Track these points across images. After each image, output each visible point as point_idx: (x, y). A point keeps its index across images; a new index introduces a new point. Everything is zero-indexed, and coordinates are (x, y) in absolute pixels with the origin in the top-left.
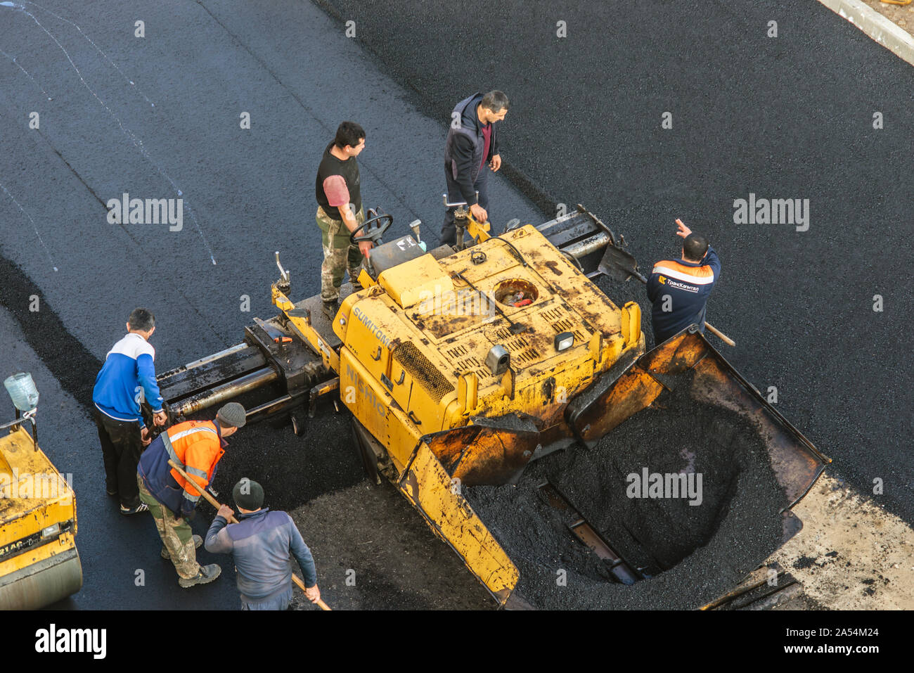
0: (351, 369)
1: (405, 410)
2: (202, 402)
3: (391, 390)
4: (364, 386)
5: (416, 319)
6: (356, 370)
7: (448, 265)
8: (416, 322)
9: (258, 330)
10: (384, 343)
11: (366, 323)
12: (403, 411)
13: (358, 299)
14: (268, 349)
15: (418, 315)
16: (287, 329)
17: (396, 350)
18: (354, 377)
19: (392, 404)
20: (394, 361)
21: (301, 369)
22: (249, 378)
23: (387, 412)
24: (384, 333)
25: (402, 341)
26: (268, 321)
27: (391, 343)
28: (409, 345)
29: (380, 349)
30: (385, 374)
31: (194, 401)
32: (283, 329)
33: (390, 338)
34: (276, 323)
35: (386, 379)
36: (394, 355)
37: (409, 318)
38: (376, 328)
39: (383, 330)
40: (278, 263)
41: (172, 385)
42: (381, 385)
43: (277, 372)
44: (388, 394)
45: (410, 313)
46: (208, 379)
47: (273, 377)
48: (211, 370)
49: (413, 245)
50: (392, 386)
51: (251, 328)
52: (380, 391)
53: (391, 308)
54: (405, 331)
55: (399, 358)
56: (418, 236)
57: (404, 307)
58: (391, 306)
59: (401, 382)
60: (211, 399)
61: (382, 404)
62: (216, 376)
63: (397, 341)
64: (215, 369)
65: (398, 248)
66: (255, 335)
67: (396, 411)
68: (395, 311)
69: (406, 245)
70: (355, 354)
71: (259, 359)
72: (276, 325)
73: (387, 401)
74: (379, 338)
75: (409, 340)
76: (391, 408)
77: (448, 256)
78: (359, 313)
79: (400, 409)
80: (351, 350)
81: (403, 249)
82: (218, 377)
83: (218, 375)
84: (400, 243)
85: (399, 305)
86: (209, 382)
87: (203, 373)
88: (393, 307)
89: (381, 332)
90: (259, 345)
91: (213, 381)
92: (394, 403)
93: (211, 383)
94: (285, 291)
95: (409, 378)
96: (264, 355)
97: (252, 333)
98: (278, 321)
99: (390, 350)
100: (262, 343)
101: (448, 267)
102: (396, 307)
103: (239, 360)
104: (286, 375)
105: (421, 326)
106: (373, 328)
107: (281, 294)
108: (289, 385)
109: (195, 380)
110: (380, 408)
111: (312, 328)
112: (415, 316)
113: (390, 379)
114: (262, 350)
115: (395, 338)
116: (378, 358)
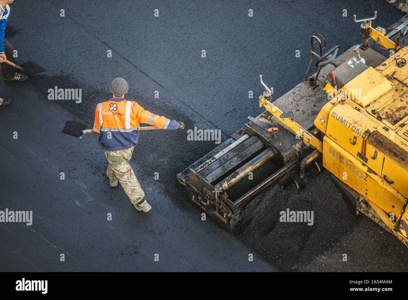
0: (333, 150)
1: (380, 174)
2: (233, 180)
3: (366, 162)
4: (344, 160)
5: (375, 114)
6: (337, 150)
7: (382, 71)
8: (376, 116)
9: (254, 125)
10: (358, 134)
11: (343, 121)
12: (377, 175)
13: (332, 106)
14: (264, 137)
15: (375, 110)
16: (272, 121)
17: (368, 138)
18: (336, 154)
19: (368, 171)
20: (368, 145)
21: (290, 148)
22: (258, 159)
23: (365, 176)
24: (358, 127)
25: (371, 131)
26: (257, 117)
27: (364, 133)
28: (376, 133)
29: (355, 138)
30: (360, 152)
31: (228, 181)
32: (269, 122)
33: (363, 130)
34: (264, 118)
35: (362, 156)
36: (367, 141)
37: (370, 114)
38: (350, 124)
39: (355, 125)
40: (262, 81)
41: (211, 172)
42: (358, 159)
43: (273, 152)
44: (364, 165)
45: (369, 109)
46: (232, 164)
47: (272, 155)
48: (232, 158)
49: (358, 62)
50: (367, 159)
51: (249, 125)
52: (358, 163)
53: (356, 108)
54: (372, 124)
55: (371, 143)
56: (359, 55)
57: (364, 107)
58: (355, 107)
59: (374, 158)
60: (238, 177)
61: (361, 171)
62: (236, 161)
63: (367, 132)
64: (234, 156)
65: (349, 67)
66: (253, 129)
67: (372, 175)
68: (359, 110)
69: (354, 63)
70: (335, 140)
71: (259, 144)
72: (263, 120)
73: (365, 169)
74: (354, 131)
75: (375, 130)
76: (368, 173)
77: (380, 64)
78: (336, 116)
79: (375, 174)
80: (331, 138)
81: (352, 66)
82: (237, 161)
83: (237, 160)
84: (350, 62)
85: (360, 105)
86: (233, 165)
87: (228, 160)
88: (356, 107)
89: (355, 127)
90: (256, 135)
91: (235, 164)
92: (370, 170)
93: (234, 166)
94: (269, 99)
95: (380, 155)
96: (262, 142)
97: (251, 128)
98: (264, 117)
99: (364, 138)
100: (259, 133)
101: (382, 72)
102: (359, 107)
103: (247, 147)
104: (282, 154)
105: (379, 118)
106: (348, 125)
107: (267, 102)
108: (285, 159)
109: (224, 166)
110: (359, 174)
111: (294, 122)
112: (374, 112)
113: (365, 155)
114: (260, 137)
115: (366, 130)
116: (354, 143)
